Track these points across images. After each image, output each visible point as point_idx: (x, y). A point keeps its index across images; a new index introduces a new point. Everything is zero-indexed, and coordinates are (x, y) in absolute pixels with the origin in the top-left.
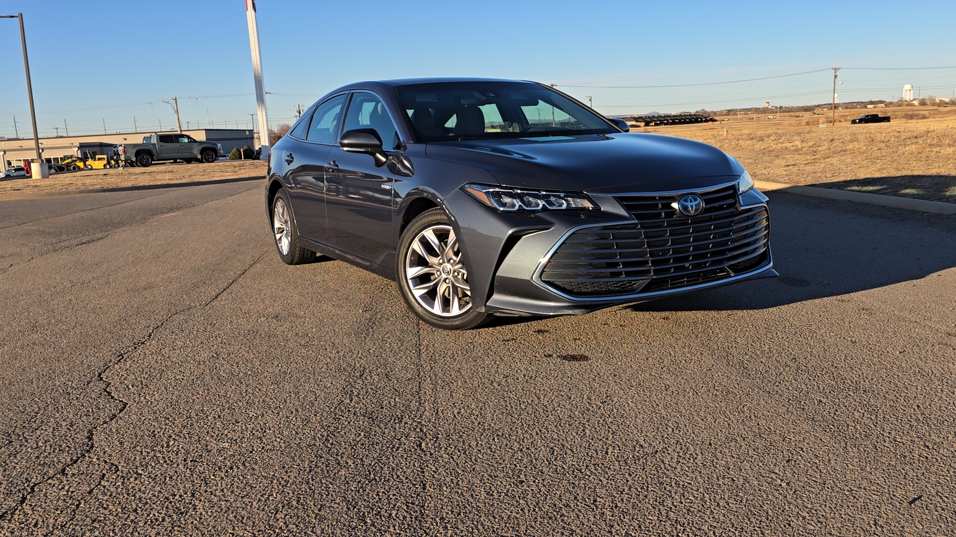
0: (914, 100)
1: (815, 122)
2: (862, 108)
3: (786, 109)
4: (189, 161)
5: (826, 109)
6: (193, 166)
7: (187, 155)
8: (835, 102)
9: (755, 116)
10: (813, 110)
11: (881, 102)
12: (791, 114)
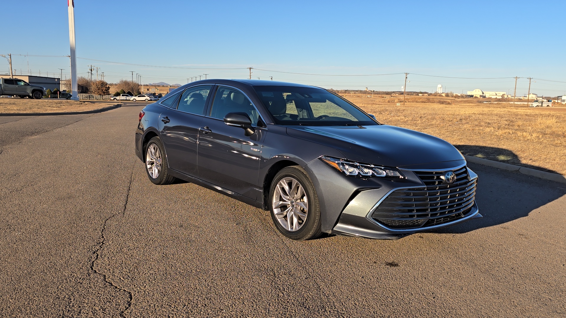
0: (443, 93)
1: (393, 101)
2: (416, 95)
3: (376, 93)
4: (22, 97)
5: (397, 94)
6: (26, 100)
7: (22, 93)
8: (406, 91)
9: (360, 95)
10: (391, 94)
11: (426, 93)
12: (379, 95)
